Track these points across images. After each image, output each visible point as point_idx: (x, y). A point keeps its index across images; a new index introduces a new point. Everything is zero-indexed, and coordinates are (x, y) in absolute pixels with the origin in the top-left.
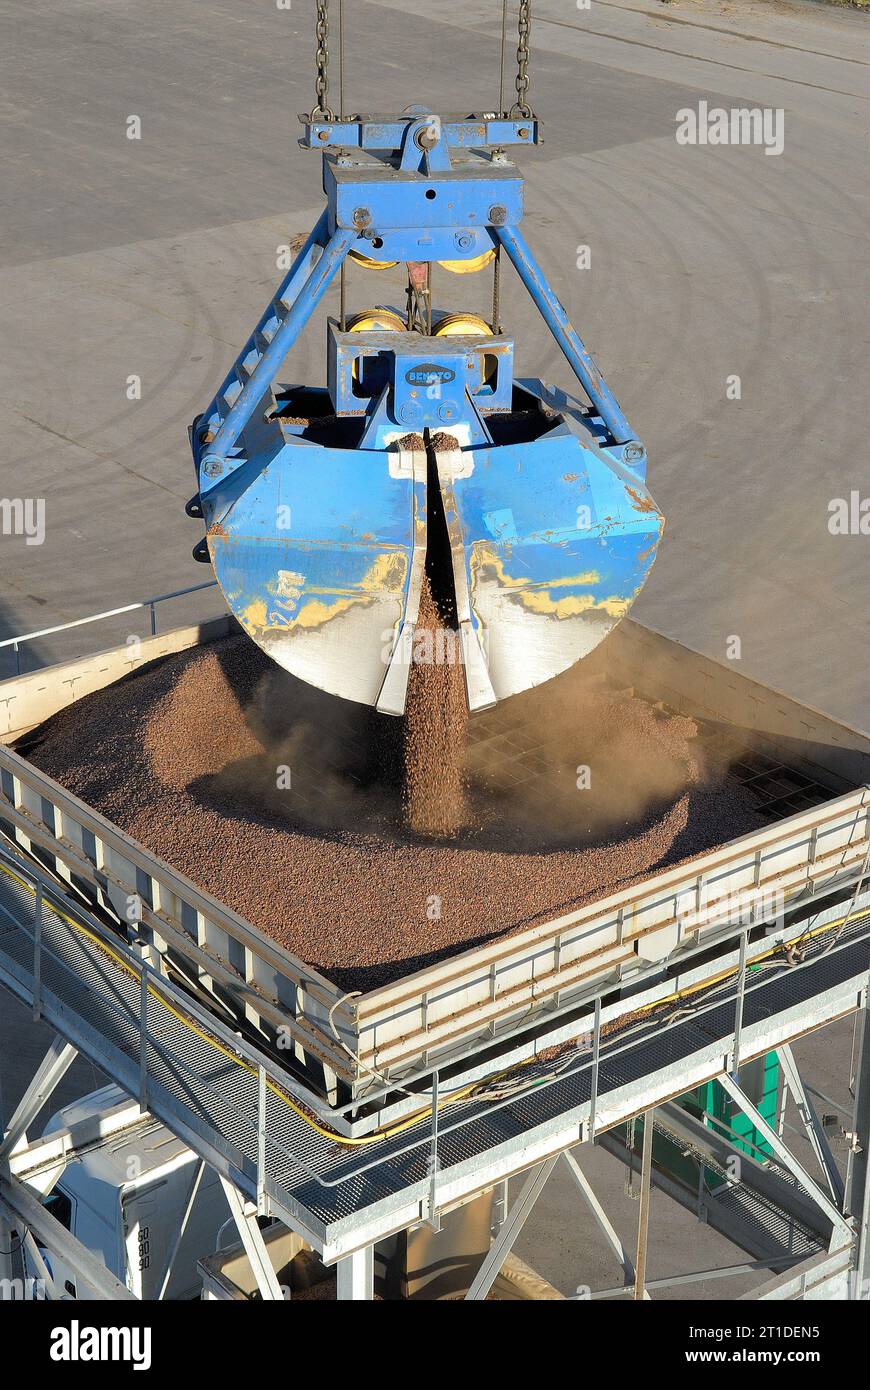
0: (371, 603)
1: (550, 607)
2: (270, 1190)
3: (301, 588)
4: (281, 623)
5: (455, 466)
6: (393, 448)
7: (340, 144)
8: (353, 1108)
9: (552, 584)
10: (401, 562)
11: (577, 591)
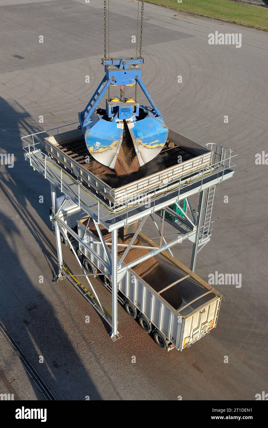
0: (111, 149)
1: (151, 147)
2: (100, 220)
3: (100, 145)
4: (95, 151)
5: (131, 126)
6: (118, 122)
7: (108, 64)
8: (114, 207)
9: (151, 143)
10: (118, 143)
11: (155, 144)
